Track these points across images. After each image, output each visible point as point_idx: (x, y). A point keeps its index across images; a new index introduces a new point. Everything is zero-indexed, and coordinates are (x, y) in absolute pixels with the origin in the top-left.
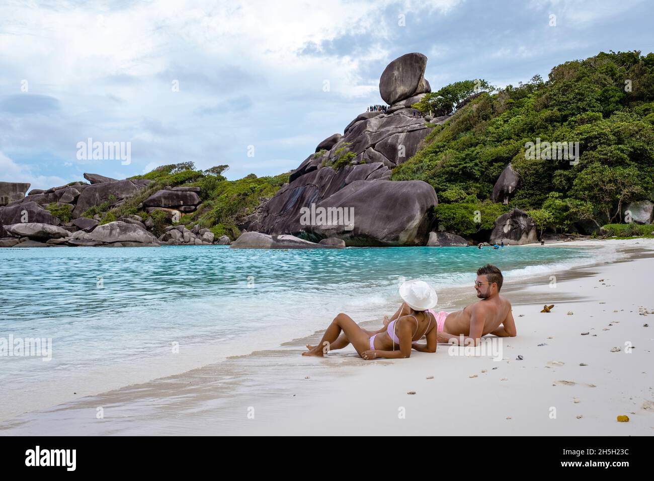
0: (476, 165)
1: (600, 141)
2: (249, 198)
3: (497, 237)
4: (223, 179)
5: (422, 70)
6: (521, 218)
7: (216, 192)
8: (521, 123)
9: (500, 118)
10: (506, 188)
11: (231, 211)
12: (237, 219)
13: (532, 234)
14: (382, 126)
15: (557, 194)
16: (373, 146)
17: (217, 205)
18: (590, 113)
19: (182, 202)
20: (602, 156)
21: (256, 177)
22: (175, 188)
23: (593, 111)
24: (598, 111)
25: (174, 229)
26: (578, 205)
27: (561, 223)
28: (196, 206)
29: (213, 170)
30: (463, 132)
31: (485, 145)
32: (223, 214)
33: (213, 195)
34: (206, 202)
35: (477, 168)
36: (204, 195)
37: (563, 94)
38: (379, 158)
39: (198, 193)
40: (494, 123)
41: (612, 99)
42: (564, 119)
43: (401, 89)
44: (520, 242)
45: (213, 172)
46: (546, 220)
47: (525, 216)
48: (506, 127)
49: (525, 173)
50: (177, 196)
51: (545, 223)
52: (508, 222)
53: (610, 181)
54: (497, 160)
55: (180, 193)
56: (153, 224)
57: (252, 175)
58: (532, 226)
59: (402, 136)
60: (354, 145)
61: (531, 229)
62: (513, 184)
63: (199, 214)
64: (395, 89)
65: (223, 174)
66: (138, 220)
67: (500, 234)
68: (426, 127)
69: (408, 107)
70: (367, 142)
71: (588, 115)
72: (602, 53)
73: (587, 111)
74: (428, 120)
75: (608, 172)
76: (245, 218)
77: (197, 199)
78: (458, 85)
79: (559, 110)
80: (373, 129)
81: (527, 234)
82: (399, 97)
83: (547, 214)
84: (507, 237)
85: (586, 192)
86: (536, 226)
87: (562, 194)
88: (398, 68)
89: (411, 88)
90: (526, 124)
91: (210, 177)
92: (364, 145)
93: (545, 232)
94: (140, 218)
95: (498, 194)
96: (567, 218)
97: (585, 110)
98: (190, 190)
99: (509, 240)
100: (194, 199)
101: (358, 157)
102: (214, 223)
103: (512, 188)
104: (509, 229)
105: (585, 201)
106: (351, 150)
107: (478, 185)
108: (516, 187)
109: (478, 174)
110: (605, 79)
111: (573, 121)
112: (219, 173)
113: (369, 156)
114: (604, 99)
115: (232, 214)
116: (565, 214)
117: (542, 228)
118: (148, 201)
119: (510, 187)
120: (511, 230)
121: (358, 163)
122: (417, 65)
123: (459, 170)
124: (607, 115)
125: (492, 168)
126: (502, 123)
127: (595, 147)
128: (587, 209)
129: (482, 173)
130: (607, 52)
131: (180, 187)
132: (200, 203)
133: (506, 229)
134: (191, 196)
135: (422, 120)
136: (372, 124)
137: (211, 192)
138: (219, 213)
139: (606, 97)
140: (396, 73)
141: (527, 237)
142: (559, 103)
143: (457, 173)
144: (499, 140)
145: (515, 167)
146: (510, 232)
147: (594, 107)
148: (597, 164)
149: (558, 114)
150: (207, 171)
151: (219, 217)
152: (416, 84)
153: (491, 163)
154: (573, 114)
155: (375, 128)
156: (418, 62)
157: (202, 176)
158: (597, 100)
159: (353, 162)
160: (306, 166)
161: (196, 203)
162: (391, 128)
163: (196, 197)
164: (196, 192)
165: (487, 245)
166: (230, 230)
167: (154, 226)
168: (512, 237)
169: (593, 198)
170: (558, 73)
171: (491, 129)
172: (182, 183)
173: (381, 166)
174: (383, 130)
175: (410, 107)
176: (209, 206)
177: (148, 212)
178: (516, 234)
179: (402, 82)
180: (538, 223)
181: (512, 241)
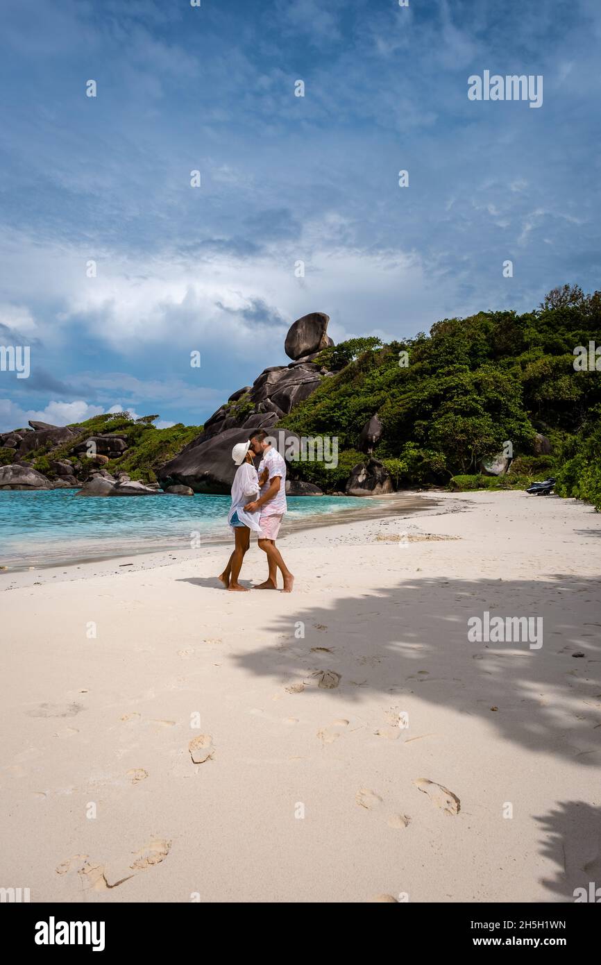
0: (344, 414)
1: (458, 391)
2: (171, 445)
3: (352, 486)
4: (153, 427)
5: (323, 328)
6: (376, 468)
7: (142, 439)
8: (394, 374)
9: (376, 371)
10: (370, 438)
11: (150, 457)
12: (156, 464)
13: (386, 485)
14: (283, 379)
15: (413, 444)
16: (270, 397)
17: (139, 451)
18: (457, 366)
19: (109, 448)
20: (456, 407)
21: (184, 426)
22: (105, 435)
23: (460, 364)
24: (466, 364)
25: (97, 472)
26: (431, 455)
27: (415, 473)
28: (122, 451)
29: (143, 420)
30: (343, 383)
31: (358, 396)
32: (142, 460)
33: (139, 442)
34: (131, 448)
35: (344, 418)
36: (131, 441)
37: (436, 348)
38: (274, 408)
39: (126, 440)
40: (371, 375)
41: (480, 353)
42: (434, 370)
43: (304, 345)
44: (374, 492)
45: (144, 421)
46: (400, 470)
47: (380, 466)
48: (381, 379)
49: (390, 423)
50: (105, 441)
51: (400, 473)
52: (363, 471)
53: (462, 432)
54: (365, 410)
55: (107, 439)
56: (81, 468)
57: (180, 424)
58: (386, 476)
59: (296, 387)
60: (254, 396)
61: (385, 480)
62: (378, 433)
63: (124, 460)
64: (298, 346)
65: (153, 423)
66: (67, 464)
67: (354, 483)
68: (320, 379)
69: (308, 362)
70: (265, 393)
71: (455, 367)
72: (481, 313)
73: (455, 363)
74: (323, 374)
75: (461, 421)
76: (163, 463)
77: (123, 444)
78: (353, 341)
79: (430, 363)
80: (273, 382)
81: (382, 484)
82: (302, 353)
83: (401, 465)
84: (361, 487)
85: (439, 442)
86: (391, 476)
87: (418, 444)
88: (302, 327)
89: (314, 345)
90: (397, 376)
91: (140, 425)
92: (262, 396)
93: (401, 483)
94: (71, 463)
95: (363, 444)
96: (422, 468)
97: (452, 363)
98: (117, 437)
99: (362, 489)
100: (120, 445)
101: (256, 407)
102: (134, 468)
103: (377, 437)
104: (364, 478)
105: (439, 452)
106: (252, 401)
107: (344, 434)
108: (380, 437)
109: (344, 422)
110: (479, 335)
111: (441, 373)
112: (150, 422)
113: (265, 407)
114: (473, 353)
115: (151, 460)
116: (419, 464)
117: (397, 478)
118: (79, 447)
119: (374, 437)
120: (366, 479)
121: (256, 413)
122: (319, 324)
123: (327, 419)
124: (474, 367)
125: (360, 417)
126: (378, 374)
127: (453, 397)
128: (439, 459)
129: (350, 423)
130: (486, 311)
131: (110, 434)
132: (126, 449)
133: (361, 479)
134: (118, 443)
135: (318, 375)
136: (273, 377)
137: (137, 439)
138: (139, 457)
139: (474, 351)
140: (299, 331)
141: (382, 487)
142: (430, 356)
143: (324, 422)
144: (372, 390)
145: (380, 417)
146: (364, 482)
147: (462, 360)
148: (451, 414)
149: (428, 366)
150: (138, 420)
151: (139, 462)
152: (318, 341)
153: (359, 413)
154: (442, 367)
155: (276, 381)
156: (321, 321)
157: (132, 425)
158: (467, 353)
159: (251, 412)
160: (217, 416)
161: (122, 448)
162: (288, 381)
163: (122, 443)
164: (122, 439)
165: (341, 495)
166: (147, 474)
167: (82, 470)
168: (367, 487)
169: (445, 449)
170: (436, 328)
171: (368, 381)
172: (113, 430)
173: (274, 416)
174: (281, 382)
175: (310, 362)
176: (132, 452)
177: (78, 457)
178: (370, 484)
179: (305, 339)
180: (393, 473)
181: (366, 491)
